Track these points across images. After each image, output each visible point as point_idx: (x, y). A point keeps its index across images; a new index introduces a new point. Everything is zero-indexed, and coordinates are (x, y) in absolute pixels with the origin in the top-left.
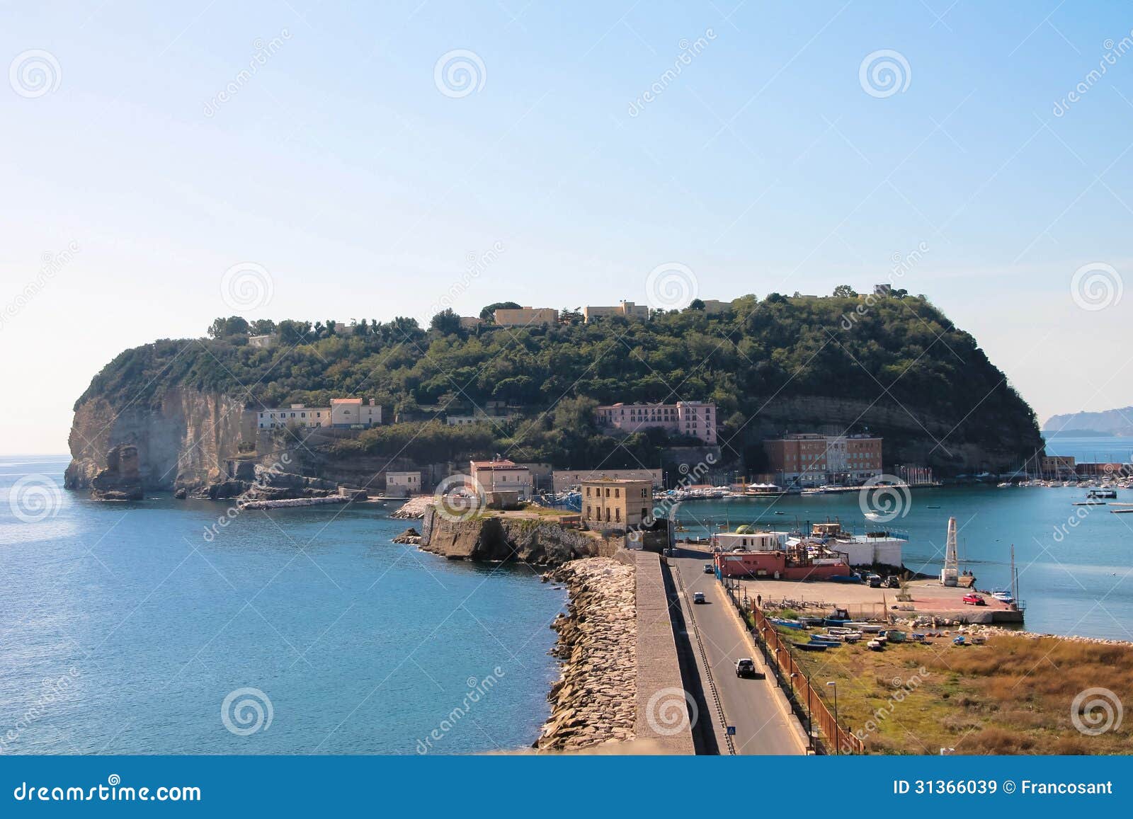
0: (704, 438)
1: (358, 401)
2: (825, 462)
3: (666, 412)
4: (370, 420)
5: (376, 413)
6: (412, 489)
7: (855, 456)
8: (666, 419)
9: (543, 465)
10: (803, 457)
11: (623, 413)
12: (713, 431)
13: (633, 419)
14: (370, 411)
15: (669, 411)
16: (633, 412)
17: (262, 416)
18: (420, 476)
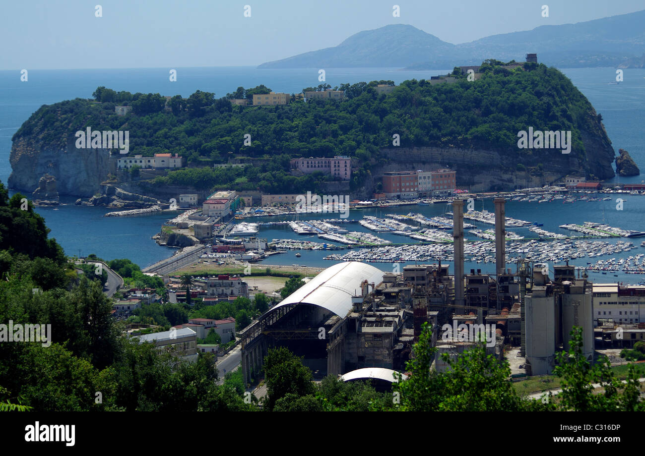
0: (343, 177)
1: (169, 155)
2: (417, 186)
3: (325, 163)
4: (175, 165)
5: (178, 161)
6: (193, 204)
7: (437, 182)
8: (325, 166)
9: (258, 191)
10: (403, 184)
11: (303, 163)
12: (349, 173)
13: (308, 167)
14: (175, 161)
15: (327, 162)
16: (308, 163)
17: (120, 161)
18: (197, 197)
